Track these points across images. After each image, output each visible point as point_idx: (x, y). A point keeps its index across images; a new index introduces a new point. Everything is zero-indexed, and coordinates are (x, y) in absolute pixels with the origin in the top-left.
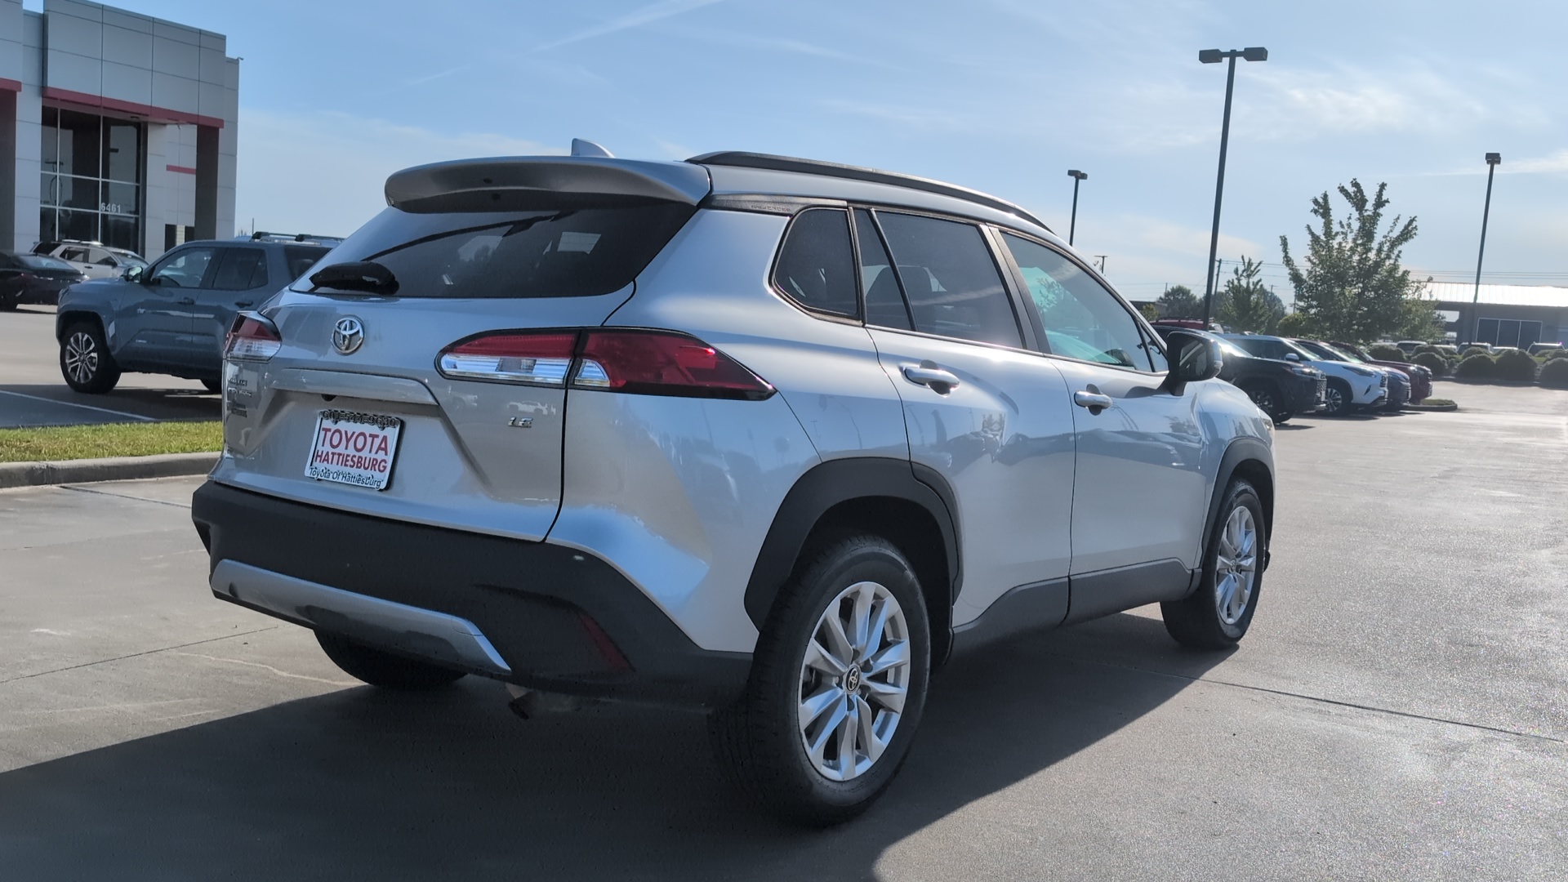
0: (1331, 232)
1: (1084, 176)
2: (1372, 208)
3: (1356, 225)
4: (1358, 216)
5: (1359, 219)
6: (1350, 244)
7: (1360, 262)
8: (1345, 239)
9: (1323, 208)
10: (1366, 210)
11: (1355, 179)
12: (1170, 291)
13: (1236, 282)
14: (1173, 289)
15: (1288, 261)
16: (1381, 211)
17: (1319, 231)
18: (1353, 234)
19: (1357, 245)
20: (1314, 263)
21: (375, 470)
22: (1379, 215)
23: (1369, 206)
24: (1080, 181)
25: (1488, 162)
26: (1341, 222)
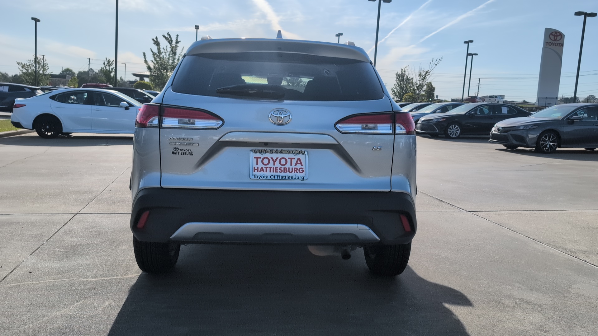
0: (160, 51)
1: (39, 21)
2: (175, 44)
3: (169, 49)
4: (170, 46)
5: (170, 47)
6: (168, 57)
7: (172, 63)
8: (165, 54)
9: (157, 43)
10: (173, 44)
11: (168, 33)
12: (64, 70)
13: (104, 68)
14: (65, 69)
15: (146, 62)
16: (178, 45)
17: (156, 51)
18: (168, 53)
19: (170, 57)
20: (154, 63)
21: (297, 172)
22: (177, 46)
23: (174, 42)
24: (37, 23)
25: (196, 28)
26: (164, 48)
